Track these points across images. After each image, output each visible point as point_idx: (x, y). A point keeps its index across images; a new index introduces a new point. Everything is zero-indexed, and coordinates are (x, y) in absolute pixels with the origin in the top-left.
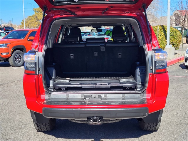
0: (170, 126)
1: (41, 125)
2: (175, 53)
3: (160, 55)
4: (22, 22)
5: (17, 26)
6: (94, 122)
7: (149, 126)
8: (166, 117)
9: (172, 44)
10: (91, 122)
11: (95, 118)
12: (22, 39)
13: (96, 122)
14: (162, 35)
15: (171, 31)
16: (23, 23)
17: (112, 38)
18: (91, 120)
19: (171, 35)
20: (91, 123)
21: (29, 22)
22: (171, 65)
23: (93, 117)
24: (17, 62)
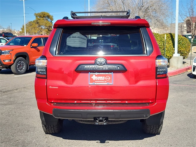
0: (172, 131)
1: (50, 127)
2: (183, 62)
3: (161, 62)
4: (22, 27)
5: (17, 32)
6: (100, 123)
7: (151, 129)
8: (169, 122)
9: (181, 53)
10: (97, 122)
11: (101, 119)
12: (25, 46)
13: (101, 123)
14: (170, 43)
15: (180, 40)
16: (23, 29)
17: (118, 46)
18: (97, 121)
19: (179, 44)
20: (97, 124)
21: (30, 28)
22: (179, 75)
23: (99, 117)
24: (19, 69)
